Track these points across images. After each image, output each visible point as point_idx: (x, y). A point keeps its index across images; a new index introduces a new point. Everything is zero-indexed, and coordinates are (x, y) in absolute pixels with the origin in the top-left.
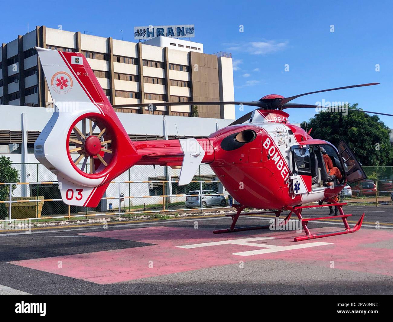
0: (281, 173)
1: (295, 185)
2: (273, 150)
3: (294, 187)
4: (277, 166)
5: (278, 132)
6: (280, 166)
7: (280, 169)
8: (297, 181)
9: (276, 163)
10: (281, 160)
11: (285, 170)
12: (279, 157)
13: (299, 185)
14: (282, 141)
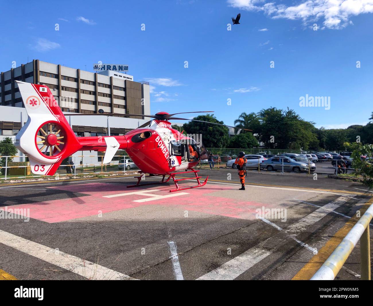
0: (165, 155)
1: (172, 161)
2: (161, 143)
3: (172, 163)
4: (163, 151)
5: (164, 133)
6: (164, 151)
7: (164, 153)
8: (173, 160)
9: (162, 150)
10: (165, 148)
11: (167, 154)
12: (164, 146)
13: (174, 161)
14: (166, 138)
